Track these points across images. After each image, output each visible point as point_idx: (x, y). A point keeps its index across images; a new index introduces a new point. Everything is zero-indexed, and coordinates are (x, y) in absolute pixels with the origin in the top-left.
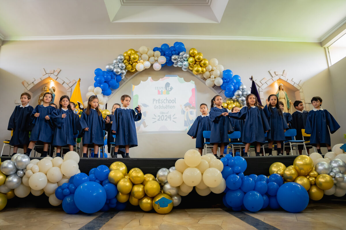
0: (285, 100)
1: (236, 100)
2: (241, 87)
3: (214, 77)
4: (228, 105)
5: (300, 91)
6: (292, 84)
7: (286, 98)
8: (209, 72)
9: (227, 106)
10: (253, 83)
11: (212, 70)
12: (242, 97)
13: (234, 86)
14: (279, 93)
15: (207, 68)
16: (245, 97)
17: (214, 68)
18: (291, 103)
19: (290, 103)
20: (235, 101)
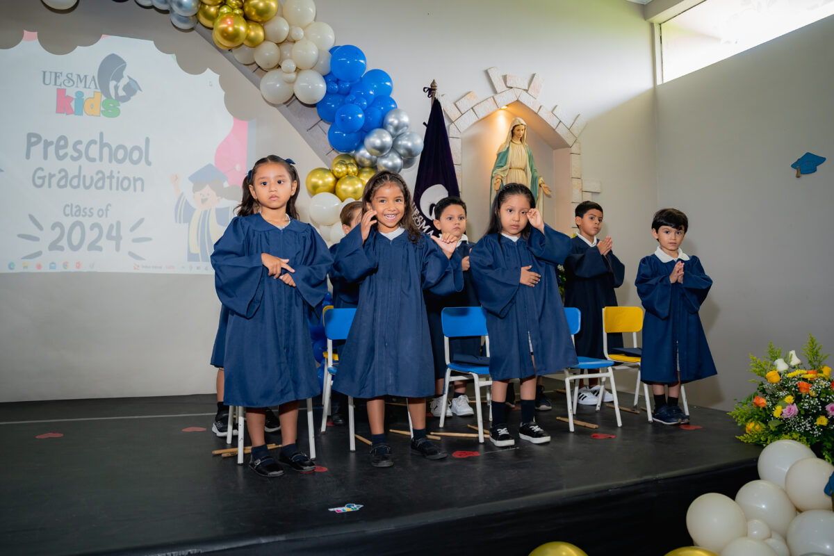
0: (526, 174)
1: (367, 163)
2: (392, 120)
3: (293, 67)
4: (337, 179)
5: (574, 149)
6: (553, 122)
7: (529, 169)
8: (278, 44)
9: (332, 185)
10: (436, 107)
11: (290, 40)
12: (390, 155)
13: (364, 111)
14: (508, 148)
15: (270, 27)
16: (400, 156)
17: (300, 33)
18: (543, 185)
19: (540, 186)
20: (363, 167)
